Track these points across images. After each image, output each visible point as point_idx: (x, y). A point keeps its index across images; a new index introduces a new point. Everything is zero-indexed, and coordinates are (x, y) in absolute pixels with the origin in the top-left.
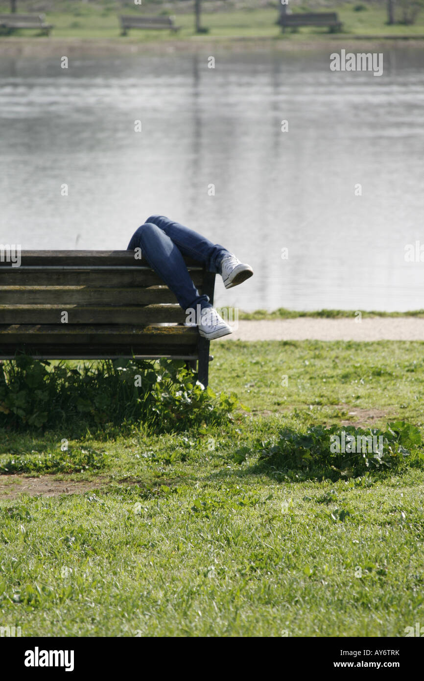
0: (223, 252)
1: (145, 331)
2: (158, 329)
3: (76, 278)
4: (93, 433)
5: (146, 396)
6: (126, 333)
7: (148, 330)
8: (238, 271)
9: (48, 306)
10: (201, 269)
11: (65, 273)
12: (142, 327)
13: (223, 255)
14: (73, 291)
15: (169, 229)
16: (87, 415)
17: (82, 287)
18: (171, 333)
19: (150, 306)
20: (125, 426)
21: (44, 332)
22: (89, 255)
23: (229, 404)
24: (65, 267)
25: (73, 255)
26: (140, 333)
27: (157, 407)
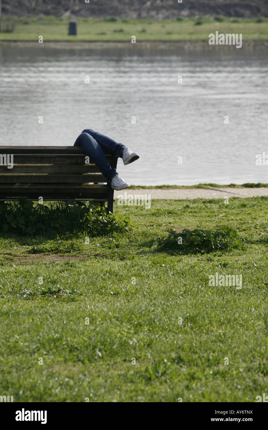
0: (123, 147)
1: (82, 187)
2: (88, 186)
3: (49, 159)
4: (60, 237)
5: (84, 219)
6: (73, 187)
7: (83, 186)
8: (133, 156)
9: (35, 174)
10: (111, 155)
11: (43, 158)
12: (80, 184)
13: (124, 148)
14: (47, 166)
15: (95, 135)
16: (55, 228)
17: (52, 164)
18: (95, 187)
19: (85, 174)
20: (75, 233)
21: (32, 187)
22: (56, 148)
23: (126, 223)
24: (44, 155)
25: (48, 148)
26: (80, 187)
27: (90, 224)
